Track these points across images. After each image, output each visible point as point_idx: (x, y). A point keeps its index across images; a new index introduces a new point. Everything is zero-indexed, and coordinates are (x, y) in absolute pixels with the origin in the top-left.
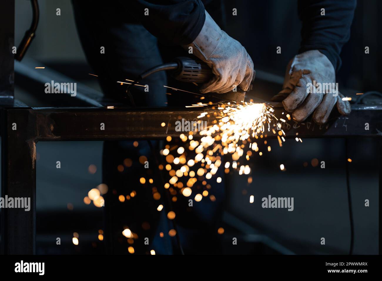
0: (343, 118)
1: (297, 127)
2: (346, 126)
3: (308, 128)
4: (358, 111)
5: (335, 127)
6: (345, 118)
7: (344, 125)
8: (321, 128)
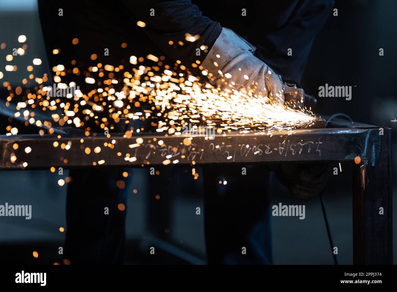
0: (317, 143)
1: (269, 153)
2: (319, 151)
3: (281, 153)
4: (331, 135)
5: (309, 152)
6: (318, 143)
7: (317, 150)
8: (294, 153)
